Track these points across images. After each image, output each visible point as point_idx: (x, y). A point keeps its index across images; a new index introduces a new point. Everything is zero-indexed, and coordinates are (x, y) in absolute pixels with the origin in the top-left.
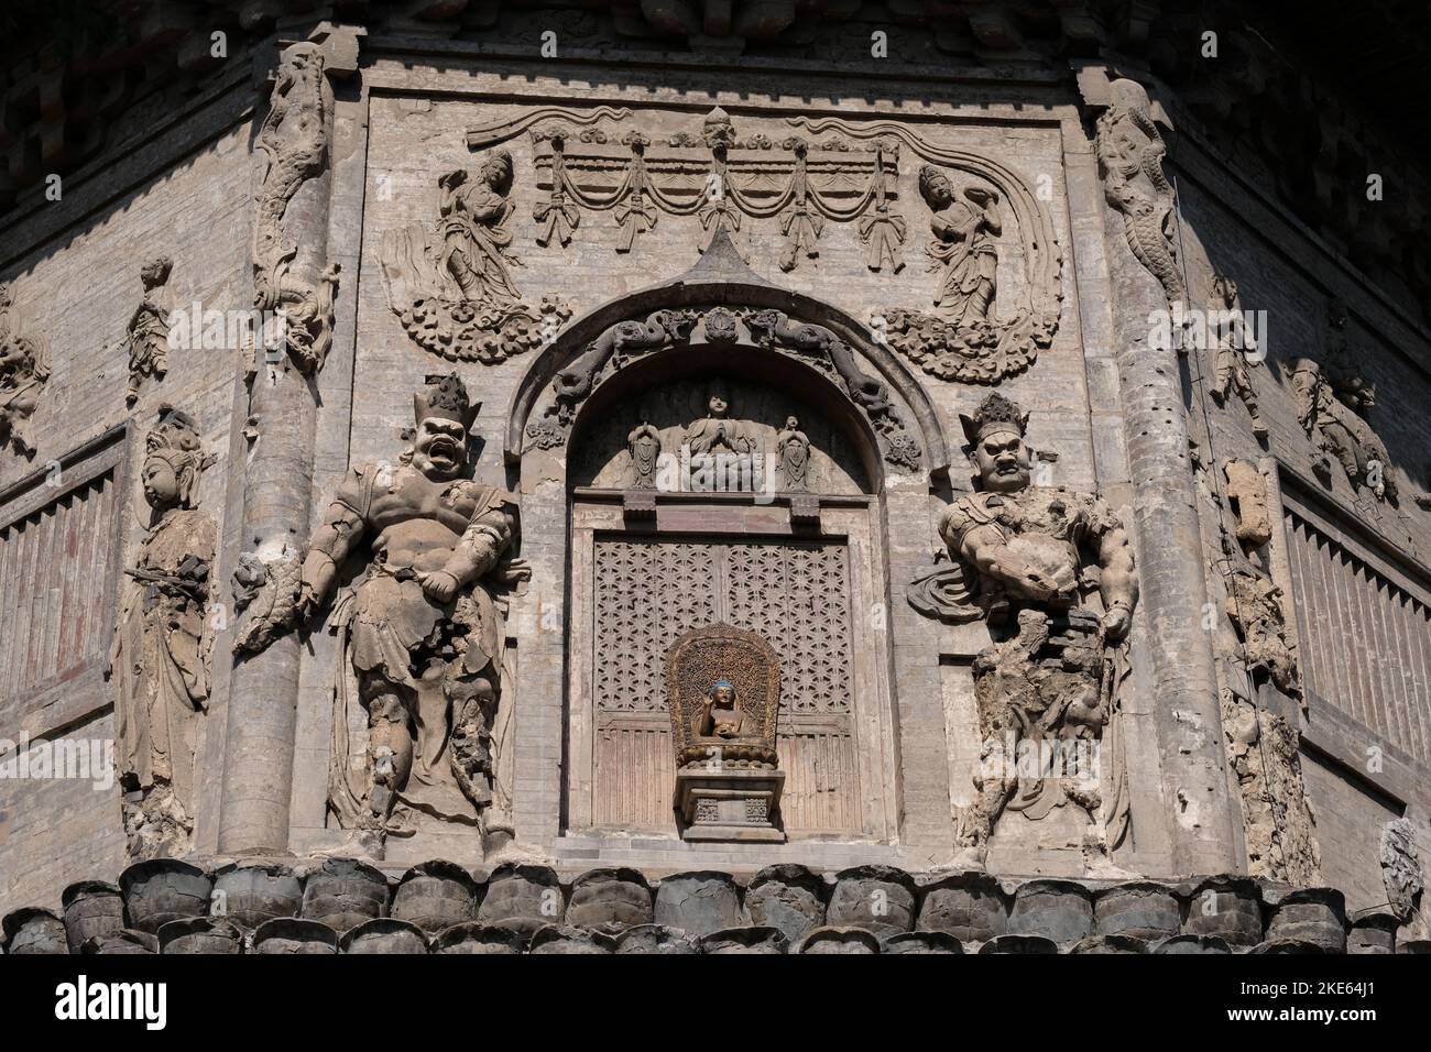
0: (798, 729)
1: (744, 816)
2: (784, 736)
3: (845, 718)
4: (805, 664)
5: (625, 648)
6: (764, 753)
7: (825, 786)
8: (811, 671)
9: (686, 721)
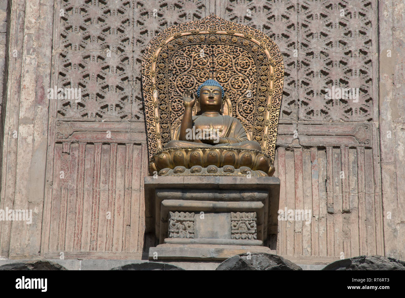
0: (305, 140)
1: (227, 233)
2: (287, 149)
3: (366, 127)
4: (317, 65)
5: (94, 48)
6: (254, 157)
7: (338, 208)
8: (324, 73)
9: (165, 130)
